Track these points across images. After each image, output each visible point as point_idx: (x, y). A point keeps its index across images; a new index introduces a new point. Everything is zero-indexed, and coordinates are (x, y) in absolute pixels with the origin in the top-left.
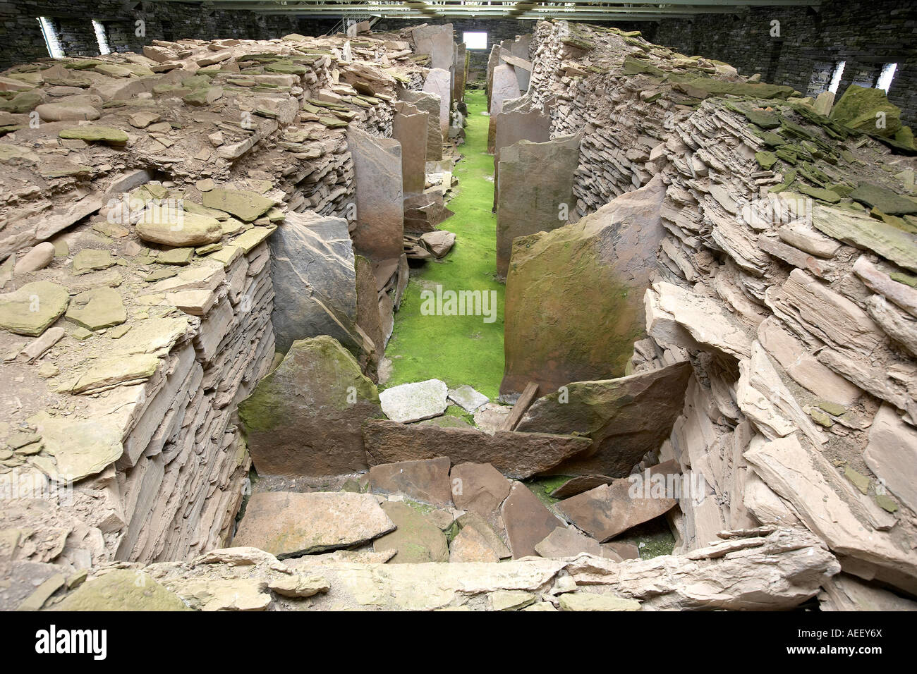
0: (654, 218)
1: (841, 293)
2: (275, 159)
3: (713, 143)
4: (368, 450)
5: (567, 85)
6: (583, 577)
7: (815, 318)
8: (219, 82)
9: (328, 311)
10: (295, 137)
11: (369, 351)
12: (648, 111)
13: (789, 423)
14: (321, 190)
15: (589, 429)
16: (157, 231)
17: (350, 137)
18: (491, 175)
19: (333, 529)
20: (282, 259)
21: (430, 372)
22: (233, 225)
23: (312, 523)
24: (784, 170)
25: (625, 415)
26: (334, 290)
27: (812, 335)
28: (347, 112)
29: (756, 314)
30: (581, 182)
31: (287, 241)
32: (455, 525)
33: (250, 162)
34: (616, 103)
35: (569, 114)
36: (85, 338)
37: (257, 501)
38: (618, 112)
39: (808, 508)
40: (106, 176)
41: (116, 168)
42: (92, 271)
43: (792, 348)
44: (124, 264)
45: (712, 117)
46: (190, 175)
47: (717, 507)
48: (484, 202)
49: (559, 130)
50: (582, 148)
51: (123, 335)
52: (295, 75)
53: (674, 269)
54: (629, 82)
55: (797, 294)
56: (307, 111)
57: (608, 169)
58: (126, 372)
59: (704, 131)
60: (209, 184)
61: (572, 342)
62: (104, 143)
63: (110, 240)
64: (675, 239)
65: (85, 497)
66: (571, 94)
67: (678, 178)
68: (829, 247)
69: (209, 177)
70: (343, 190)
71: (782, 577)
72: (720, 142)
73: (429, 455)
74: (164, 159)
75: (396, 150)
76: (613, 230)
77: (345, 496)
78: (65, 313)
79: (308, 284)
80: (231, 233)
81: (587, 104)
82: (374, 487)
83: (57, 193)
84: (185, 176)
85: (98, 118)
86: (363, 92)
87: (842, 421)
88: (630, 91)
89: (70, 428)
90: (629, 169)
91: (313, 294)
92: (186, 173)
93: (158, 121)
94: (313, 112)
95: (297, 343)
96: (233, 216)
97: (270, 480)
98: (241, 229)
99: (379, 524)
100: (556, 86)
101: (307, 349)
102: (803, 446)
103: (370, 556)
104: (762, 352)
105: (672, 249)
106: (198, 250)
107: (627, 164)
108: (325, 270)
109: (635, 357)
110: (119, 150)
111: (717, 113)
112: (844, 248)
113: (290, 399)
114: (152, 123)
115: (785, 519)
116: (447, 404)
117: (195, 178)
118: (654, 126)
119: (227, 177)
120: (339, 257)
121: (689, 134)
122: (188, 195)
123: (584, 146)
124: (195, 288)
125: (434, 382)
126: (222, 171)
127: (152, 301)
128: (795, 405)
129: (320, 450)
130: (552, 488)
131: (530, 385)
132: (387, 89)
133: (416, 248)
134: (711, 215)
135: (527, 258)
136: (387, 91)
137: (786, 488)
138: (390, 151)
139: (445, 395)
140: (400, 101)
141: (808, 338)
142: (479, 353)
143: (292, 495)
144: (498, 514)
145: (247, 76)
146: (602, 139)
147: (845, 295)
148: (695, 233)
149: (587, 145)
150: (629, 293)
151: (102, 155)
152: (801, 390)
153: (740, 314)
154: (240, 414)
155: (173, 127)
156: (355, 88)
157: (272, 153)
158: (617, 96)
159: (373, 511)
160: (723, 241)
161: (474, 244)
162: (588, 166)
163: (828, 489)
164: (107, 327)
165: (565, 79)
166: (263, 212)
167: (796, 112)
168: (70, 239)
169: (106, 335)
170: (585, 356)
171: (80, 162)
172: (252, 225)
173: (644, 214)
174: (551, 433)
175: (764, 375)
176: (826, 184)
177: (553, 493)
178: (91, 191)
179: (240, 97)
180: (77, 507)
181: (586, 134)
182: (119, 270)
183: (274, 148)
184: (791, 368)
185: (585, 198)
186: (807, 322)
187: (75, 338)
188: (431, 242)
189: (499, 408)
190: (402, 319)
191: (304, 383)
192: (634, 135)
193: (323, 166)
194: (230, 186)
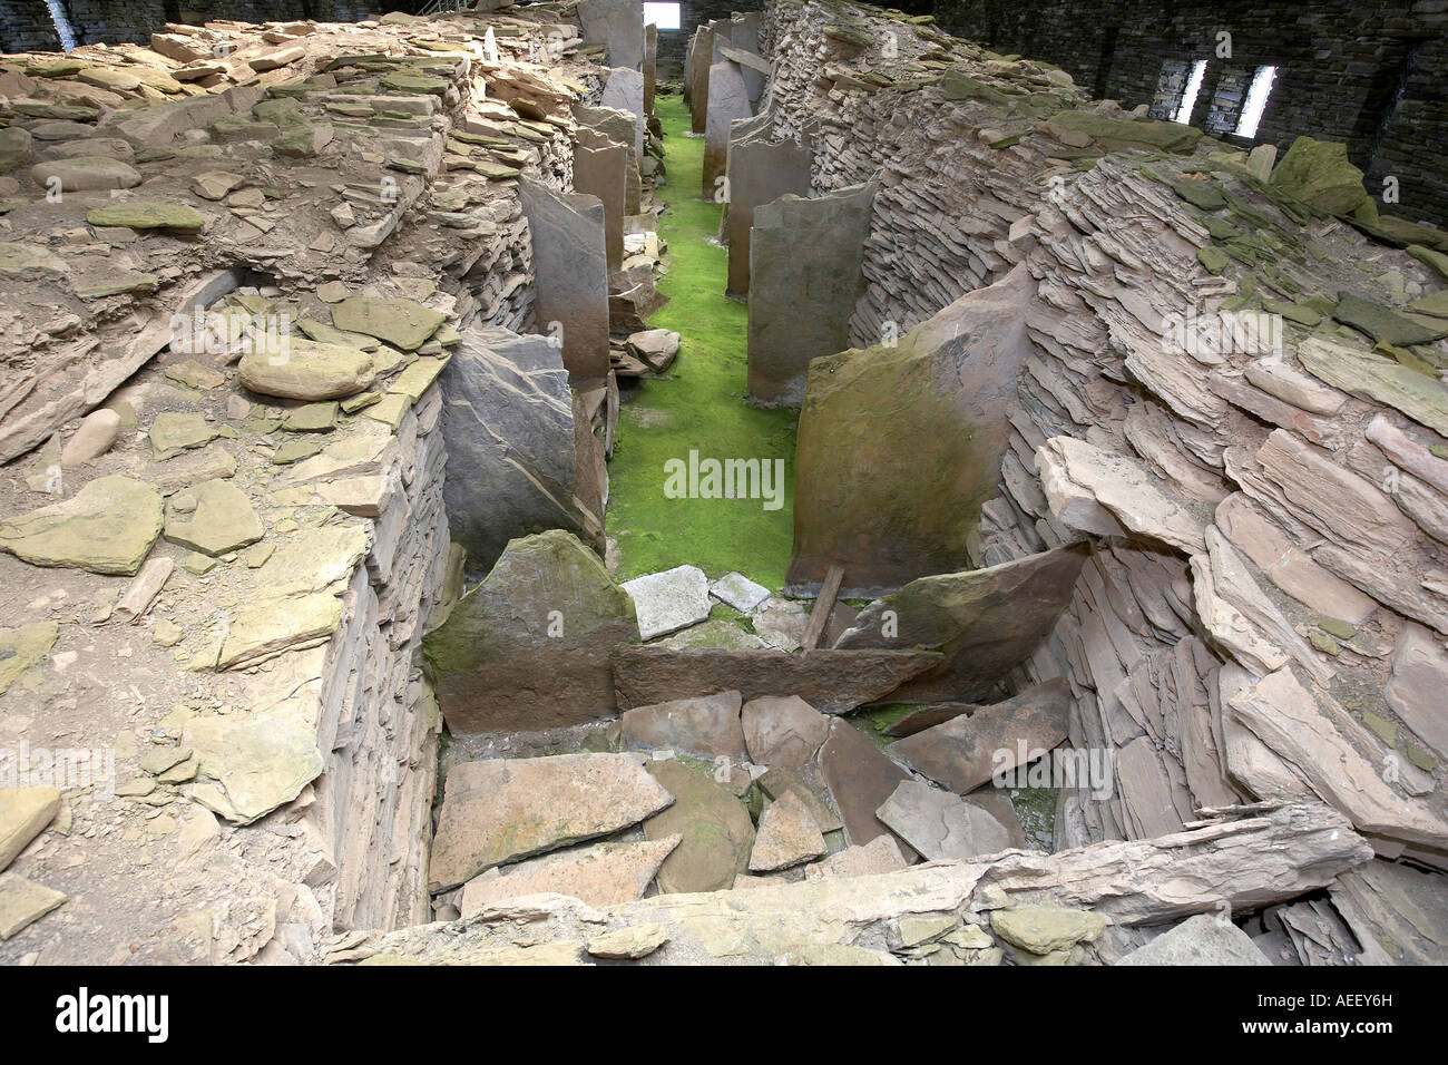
0: (1016, 327)
1: (1348, 466)
2: (432, 242)
3: (1120, 225)
4: (619, 689)
5: (839, 103)
6: (1013, 883)
7: (1308, 500)
8: (315, 109)
9: (532, 478)
10: (451, 201)
11: (594, 534)
12: (994, 161)
13: (1279, 650)
14: (493, 282)
15: (940, 640)
16: (278, 378)
17: (524, 193)
18: (714, 235)
19: (583, 811)
20: (459, 402)
21: (677, 555)
22: (389, 358)
23: (550, 804)
24: (1238, 275)
25: (991, 619)
26: (541, 445)
27: (1303, 523)
28: (515, 151)
29: (1200, 484)
30: (877, 258)
31: (466, 376)
32: (755, 788)
33: (392, 249)
34: (936, 143)
35: (843, 149)
36: (207, 571)
37: (461, 776)
38: (940, 158)
39: (1324, 773)
40: (172, 285)
41: (187, 271)
42: (184, 451)
43: (1273, 542)
44: (232, 435)
45: (1118, 185)
46: (306, 276)
47: (1153, 754)
48: (712, 280)
49: (827, 172)
50: (876, 207)
51: (266, 561)
52: (434, 96)
53: (1050, 404)
54: (958, 112)
55: (1280, 465)
56: (455, 153)
57: (924, 242)
58: (296, 630)
59: (1105, 207)
60: (337, 290)
61: (895, 506)
62: (164, 231)
63: (197, 395)
64: (1049, 360)
65: (278, 840)
66: (846, 118)
67: (1057, 270)
68: (1329, 401)
69: (336, 278)
70: (520, 279)
71: (1292, 868)
72: (1131, 225)
73: (710, 690)
74: (263, 253)
75: (596, 213)
76: (958, 345)
77: (591, 759)
78: (163, 529)
79: (500, 439)
80: (387, 372)
81: (880, 138)
82: (629, 741)
83: (105, 322)
84: (298, 279)
85: (139, 184)
86: (528, 114)
87: (1354, 647)
88: (960, 126)
89: (233, 732)
90: (964, 246)
91: (507, 453)
92: (300, 274)
93: (243, 186)
94: (464, 154)
95: (514, 544)
96: (385, 342)
97: (471, 740)
98: (401, 363)
99: (651, 798)
100: (816, 103)
101: (531, 551)
102: (1301, 683)
103: (646, 848)
104: (1224, 545)
105: (1047, 376)
106: (347, 405)
107: (961, 239)
108: (527, 417)
109: (985, 525)
110: (190, 241)
111: (1127, 181)
112: (1353, 403)
113: (503, 626)
114: (232, 191)
115: (1291, 788)
116: (710, 604)
117: (314, 281)
118: (1008, 185)
119: (364, 277)
120: (547, 396)
121: (1078, 208)
122: (306, 310)
123: (880, 203)
124: (359, 472)
125: (685, 569)
126: (355, 268)
127: (297, 499)
128: (1283, 623)
129: (547, 694)
130: (884, 723)
131: (831, 571)
132: (561, 108)
133: (626, 360)
134: (1121, 334)
135: (832, 388)
136: (562, 112)
137: (1291, 748)
138: (586, 214)
139: (704, 589)
140: (582, 128)
141: (1296, 528)
142: (742, 521)
143: (511, 764)
144: (814, 767)
145: (356, 97)
146: (912, 196)
147: (1356, 472)
148: (1087, 353)
149: (887, 203)
150: (976, 435)
151: (164, 251)
152: (1288, 602)
153: (1177, 483)
154: (425, 651)
155: (267, 197)
156: (513, 108)
157: (421, 231)
158: (937, 132)
159: (638, 779)
160: (1147, 377)
161: (707, 348)
162: (888, 235)
163: (1343, 743)
164: (236, 548)
165: (836, 94)
166: (430, 333)
167: (1245, 184)
168: (135, 397)
169: (238, 563)
170: (910, 526)
171: (130, 267)
172: (415, 356)
173: (1002, 322)
174: (885, 648)
175: (1236, 581)
176: (1297, 295)
177: (887, 729)
178: (154, 313)
179: (361, 139)
180: (270, 857)
181: (884, 186)
182: (226, 446)
183: (424, 222)
184: (1273, 569)
185: (884, 282)
186: (1294, 505)
187: (191, 572)
188: (645, 348)
189: (785, 605)
190: (619, 472)
191: (525, 601)
192: (971, 195)
193: (494, 245)
194: (371, 292)
